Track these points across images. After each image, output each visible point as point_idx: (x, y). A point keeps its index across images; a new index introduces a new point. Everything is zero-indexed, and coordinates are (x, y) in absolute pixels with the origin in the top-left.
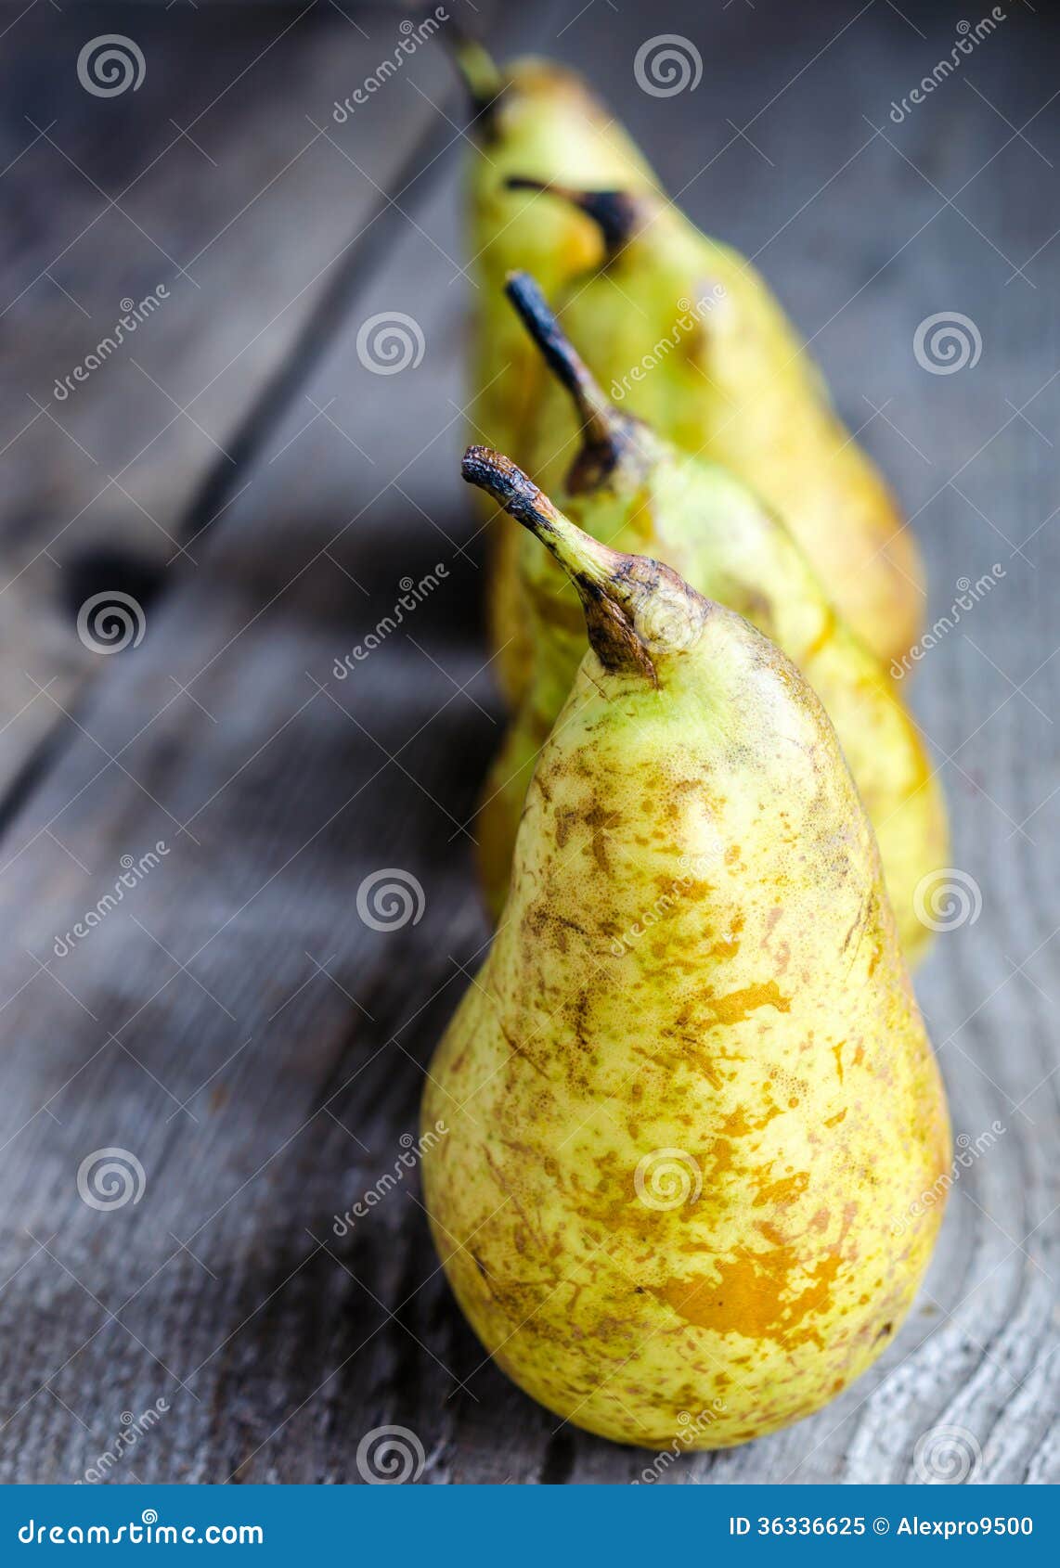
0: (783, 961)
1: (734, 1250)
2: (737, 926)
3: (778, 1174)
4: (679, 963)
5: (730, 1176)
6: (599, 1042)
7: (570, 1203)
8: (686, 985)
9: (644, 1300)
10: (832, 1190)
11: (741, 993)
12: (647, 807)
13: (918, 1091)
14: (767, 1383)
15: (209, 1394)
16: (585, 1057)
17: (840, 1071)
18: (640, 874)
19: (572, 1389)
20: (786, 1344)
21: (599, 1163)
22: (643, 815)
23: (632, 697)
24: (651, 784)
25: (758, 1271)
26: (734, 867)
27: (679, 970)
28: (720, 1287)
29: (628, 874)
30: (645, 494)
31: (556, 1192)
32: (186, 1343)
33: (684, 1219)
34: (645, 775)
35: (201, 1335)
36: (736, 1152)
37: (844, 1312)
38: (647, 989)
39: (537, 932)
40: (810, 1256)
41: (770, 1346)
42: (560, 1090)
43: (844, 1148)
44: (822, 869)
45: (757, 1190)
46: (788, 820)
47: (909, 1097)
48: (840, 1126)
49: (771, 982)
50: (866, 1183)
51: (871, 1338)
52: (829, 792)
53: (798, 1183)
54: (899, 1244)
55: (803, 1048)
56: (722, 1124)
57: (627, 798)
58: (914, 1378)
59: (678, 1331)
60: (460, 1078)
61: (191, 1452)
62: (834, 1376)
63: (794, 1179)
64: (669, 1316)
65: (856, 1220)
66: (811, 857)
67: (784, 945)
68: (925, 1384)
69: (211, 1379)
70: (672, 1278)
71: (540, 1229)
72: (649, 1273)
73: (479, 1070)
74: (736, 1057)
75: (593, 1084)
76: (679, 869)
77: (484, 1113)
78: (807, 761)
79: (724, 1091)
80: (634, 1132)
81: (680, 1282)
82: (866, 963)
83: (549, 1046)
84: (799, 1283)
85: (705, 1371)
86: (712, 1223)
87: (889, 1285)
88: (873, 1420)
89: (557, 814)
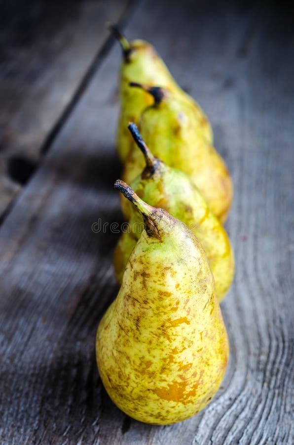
0: (189, 312)
1: (173, 381)
2: (178, 303)
3: (185, 363)
4: (163, 312)
5: (173, 364)
6: (142, 329)
7: (132, 367)
8: (165, 317)
9: (150, 392)
10: (198, 367)
11: (178, 320)
12: (157, 273)
13: (221, 342)
14: (179, 412)
15: (39, 402)
16: (138, 332)
17: (201, 338)
18: (154, 290)
19: (131, 411)
20: (184, 403)
21: (140, 359)
22: (156, 275)
23: (155, 244)
24: (158, 268)
25: (178, 387)
26: (178, 289)
27: (163, 314)
28: (169, 390)
29: (151, 289)
30: (162, 180)
31: (129, 365)
32: (34, 388)
33: (161, 373)
34: (157, 265)
35: (38, 386)
36: (174, 358)
37: (199, 396)
38: (154, 318)
39: (128, 300)
40: (191, 383)
41: (180, 404)
42: (131, 339)
43: (201, 357)
44: (200, 289)
45: (179, 367)
46: (192, 277)
47: (219, 343)
48: (201, 352)
49: (185, 317)
50: (207, 365)
51: (206, 401)
52: (203, 270)
53: (189, 366)
54: (214, 379)
55: (193, 333)
56: (171, 351)
57: (152, 270)
58: (216, 406)
59: (158, 400)
60: (106, 331)
61: (35, 418)
62: (196, 410)
63: (188, 365)
64: (155, 396)
65: (204, 374)
66: (197, 286)
67: (189, 308)
68: (219, 408)
69: (40, 398)
70: (157, 388)
71: (125, 373)
72: (151, 386)
73: (111, 330)
74: (176, 335)
75: (140, 339)
76: (164, 289)
77: (112, 342)
78: (198, 263)
79: (172, 343)
80: (149, 352)
81: (159, 388)
82: (210, 312)
83: (129, 328)
84: (188, 389)
85: (164, 409)
86: (167, 375)
87: (211, 389)
88: (206, 417)
89: (134, 272)
